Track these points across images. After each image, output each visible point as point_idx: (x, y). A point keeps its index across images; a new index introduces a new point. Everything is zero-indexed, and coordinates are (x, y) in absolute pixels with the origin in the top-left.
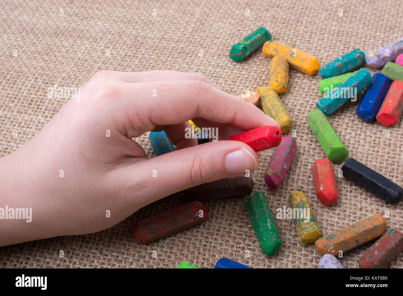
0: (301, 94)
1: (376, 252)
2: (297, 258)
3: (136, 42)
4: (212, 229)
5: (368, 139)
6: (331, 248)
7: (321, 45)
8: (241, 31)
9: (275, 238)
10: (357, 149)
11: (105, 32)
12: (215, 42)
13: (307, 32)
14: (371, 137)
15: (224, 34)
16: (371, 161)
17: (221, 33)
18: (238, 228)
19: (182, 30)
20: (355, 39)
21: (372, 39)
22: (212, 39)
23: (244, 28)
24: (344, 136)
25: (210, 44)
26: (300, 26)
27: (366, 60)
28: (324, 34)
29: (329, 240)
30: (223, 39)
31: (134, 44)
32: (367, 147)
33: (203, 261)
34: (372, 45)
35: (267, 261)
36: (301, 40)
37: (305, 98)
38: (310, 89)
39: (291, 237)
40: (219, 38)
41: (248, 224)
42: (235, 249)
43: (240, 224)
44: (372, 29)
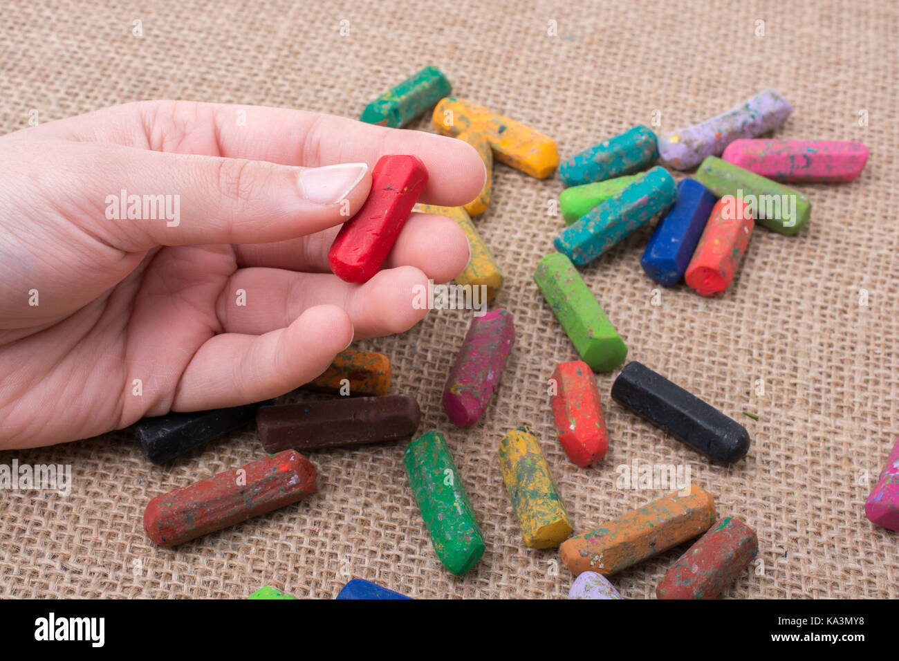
0: (520, 220)
1: (695, 569)
2: (519, 580)
3: (141, 85)
4: (324, 514)
5: (668, 323)
6: (596, 557)
7: (560, 113)
8: (383, 74)
9: (473, 535)
10: (645, 342)
11: (67, 58)
12: (324, 94)
13: (529, 84)
14: (674, 317)
15: (343, 79)
16: (674, 371)
17: (338, 77)
18: (384, 513)
19: (247, 63)
20: (634, 104)
21: (671, 106)
22: (318, 87)
23: (390, 67)
24: (616, 314)
25: (312, 98)
26: (514, 70)
27: (661, 151)
28: (566, 90)
29: (592, 540)
30: (342, 89)
31: (136, 90)
32: (665, 339)
33: (306, 587)
34: (670, 118)
35: (451, 587)
36: (516, 100)
37: (527, 227)
38: (538, 209)
39: (504, 534)
40: (332, 87)
41: (407, 503)
42: (378, 559)
43: (388, 504)
44: (669, 85)
